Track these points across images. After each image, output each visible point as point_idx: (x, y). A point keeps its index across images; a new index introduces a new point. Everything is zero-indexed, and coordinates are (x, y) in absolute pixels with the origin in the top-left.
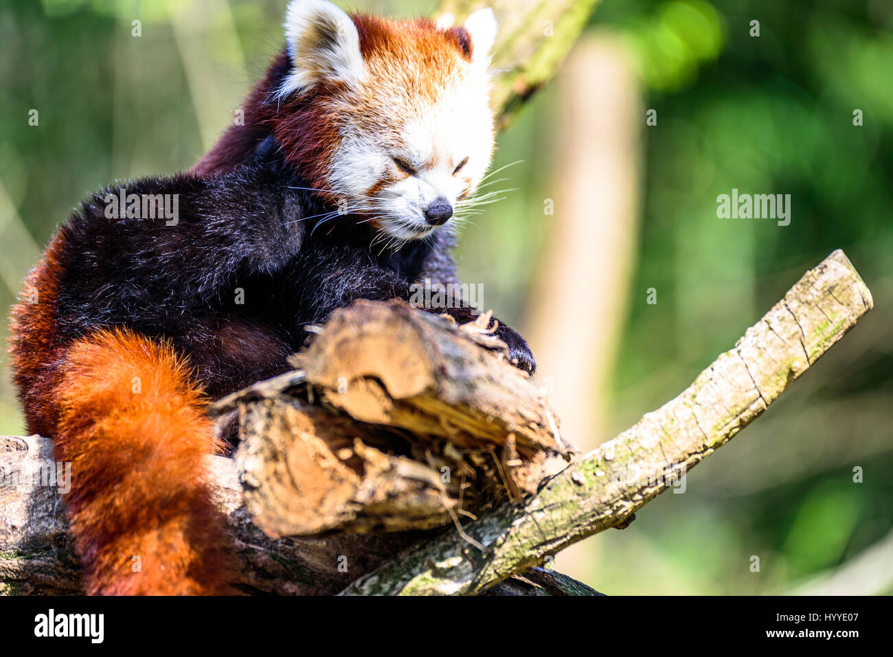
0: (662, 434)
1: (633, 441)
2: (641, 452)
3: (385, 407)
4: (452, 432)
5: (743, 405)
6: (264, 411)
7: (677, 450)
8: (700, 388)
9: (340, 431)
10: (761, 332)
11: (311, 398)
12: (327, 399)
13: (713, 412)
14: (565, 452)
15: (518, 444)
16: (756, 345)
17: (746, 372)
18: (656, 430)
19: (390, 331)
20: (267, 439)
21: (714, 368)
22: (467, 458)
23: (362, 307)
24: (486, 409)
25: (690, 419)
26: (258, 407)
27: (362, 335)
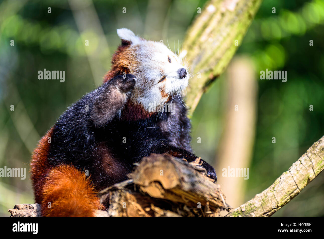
0: (262, 202)
1: (252, 204)
2: (255, 208)
3: (162, 192)
4: (187, 201)
5: (292, 191)
6: (118, 194)
7: (268, 207)
8: (276, 185)
9: (146, 201)
10: (298, 164)
11: (135, 189)
12: (141, 190)
13: (281, 194)
14: (227, 208)
15: (210, 205)
16: (296, 169)
17: (292, 179)
18: (260, 200)
19: (164, 165)
20: (120, 204)
21: (281, 178)
22: (192, 211)
23: (154, 156)
24: (198, 193)
25: (272, 196)
26: (116, 193)
27: (153, 166)
